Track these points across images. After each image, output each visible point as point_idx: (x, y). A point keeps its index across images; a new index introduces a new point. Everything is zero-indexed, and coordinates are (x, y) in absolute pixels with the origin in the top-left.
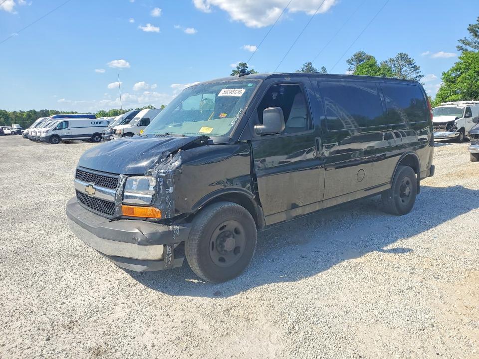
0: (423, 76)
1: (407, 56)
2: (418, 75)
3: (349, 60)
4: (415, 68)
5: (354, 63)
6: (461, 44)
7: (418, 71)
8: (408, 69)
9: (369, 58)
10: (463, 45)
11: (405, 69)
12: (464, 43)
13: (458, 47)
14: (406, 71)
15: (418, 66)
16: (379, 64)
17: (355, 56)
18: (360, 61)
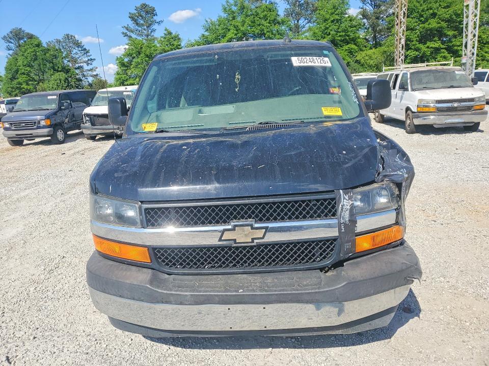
0: (94, 59)
1: (74, 37)
2: (89, 58)
3: (5, 37)
4: (85, 52)
5: (12, 41)
6: (125, 31)
7: (88, 54)
8: (79, 52)
9: (31, 37)
10: (127, 31)
11: (75, 51)
12: (127, 30)
13: (123, 33)
14: (76, 53)
15: (87, 49)
16: (45, 45)
17: (11, 32)
18: (20, 39)
